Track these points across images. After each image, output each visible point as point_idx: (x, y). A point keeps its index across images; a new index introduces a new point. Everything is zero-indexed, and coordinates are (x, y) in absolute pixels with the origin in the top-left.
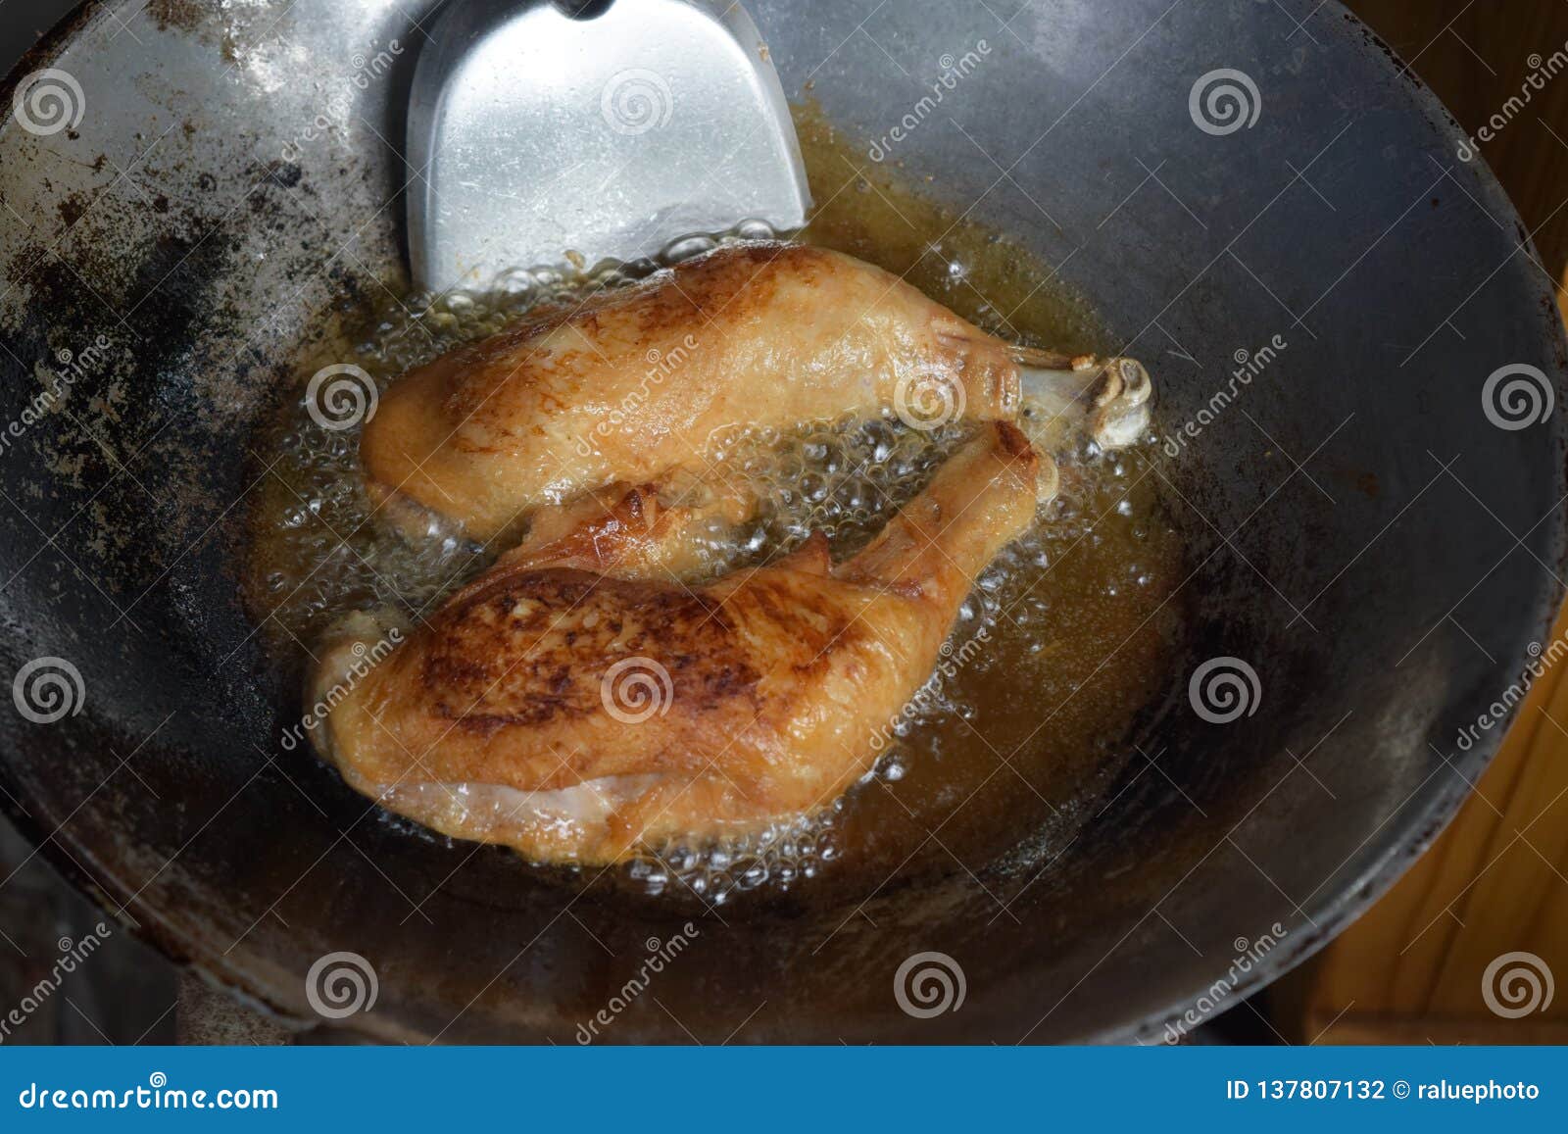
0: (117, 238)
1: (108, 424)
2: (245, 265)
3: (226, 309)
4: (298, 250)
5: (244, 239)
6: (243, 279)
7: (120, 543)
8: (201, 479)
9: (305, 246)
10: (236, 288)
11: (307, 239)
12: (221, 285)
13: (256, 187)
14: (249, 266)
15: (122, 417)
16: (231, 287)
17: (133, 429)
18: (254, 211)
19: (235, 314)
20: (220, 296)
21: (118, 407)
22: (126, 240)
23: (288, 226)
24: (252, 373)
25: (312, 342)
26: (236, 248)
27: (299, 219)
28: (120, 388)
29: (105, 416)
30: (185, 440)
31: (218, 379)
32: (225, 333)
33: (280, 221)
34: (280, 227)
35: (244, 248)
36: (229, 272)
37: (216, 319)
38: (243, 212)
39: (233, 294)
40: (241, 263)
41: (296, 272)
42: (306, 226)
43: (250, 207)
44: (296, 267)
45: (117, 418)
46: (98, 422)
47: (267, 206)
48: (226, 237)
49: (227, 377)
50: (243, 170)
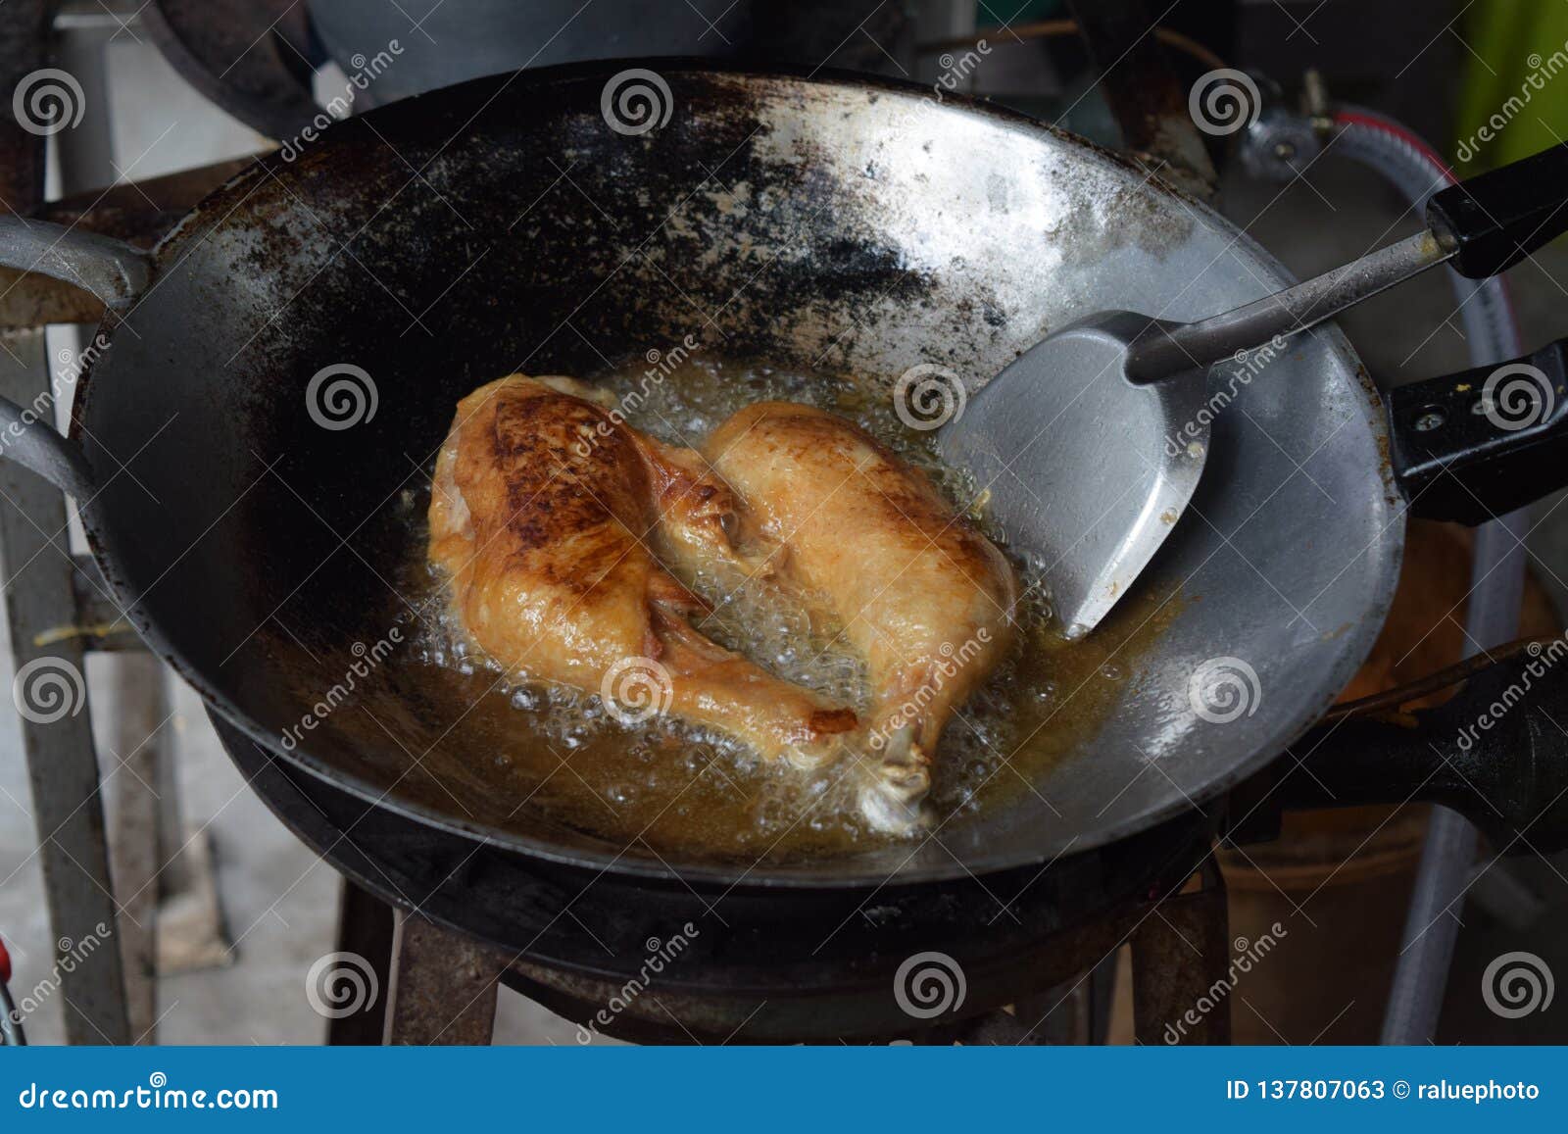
0: (879, 215)
1: (734, 251)
2: (915, 316)
3: (874, 315)
4: (946, 349)
5: (934, 308)
6: (903, 319)
7: (639, 273)
8: (727, 329)
9: (951, 352)
10: (894, 317)
11: (958, 351)
12: (890, 305)
13: (975, 299)
14: (915, 320)
15: (747, 261)
16: (893, 313)
17: (742, 271)
18: (959, 307)
19: (873, 322)
20: (882, 306)
21: (752, 255)
22: (882, 222)
23: (960, 334)
24: (834, 347)
25: (878, 380)
26: (924, 305)
27: (969, 340)
28: (769, 254)
29: (738, 247)
30: (754, 313)
31: (816, 325)
32: (856, 320)
33: (961, 327)
34: (957, 330)
35: (927, 310)
36: (903, 307)
37: (863, 311)
38: (953, 298)
39: (889, 315)
40: (913, 312)
41: (927, 352)
42: (967, 346)
43: (960, 302)
44: (932, 352)
45: (744, 257)
46: (730, 243)
47: (967, 314)
48: (927, 295)
49: (822, 330)
50: (982, 284)
